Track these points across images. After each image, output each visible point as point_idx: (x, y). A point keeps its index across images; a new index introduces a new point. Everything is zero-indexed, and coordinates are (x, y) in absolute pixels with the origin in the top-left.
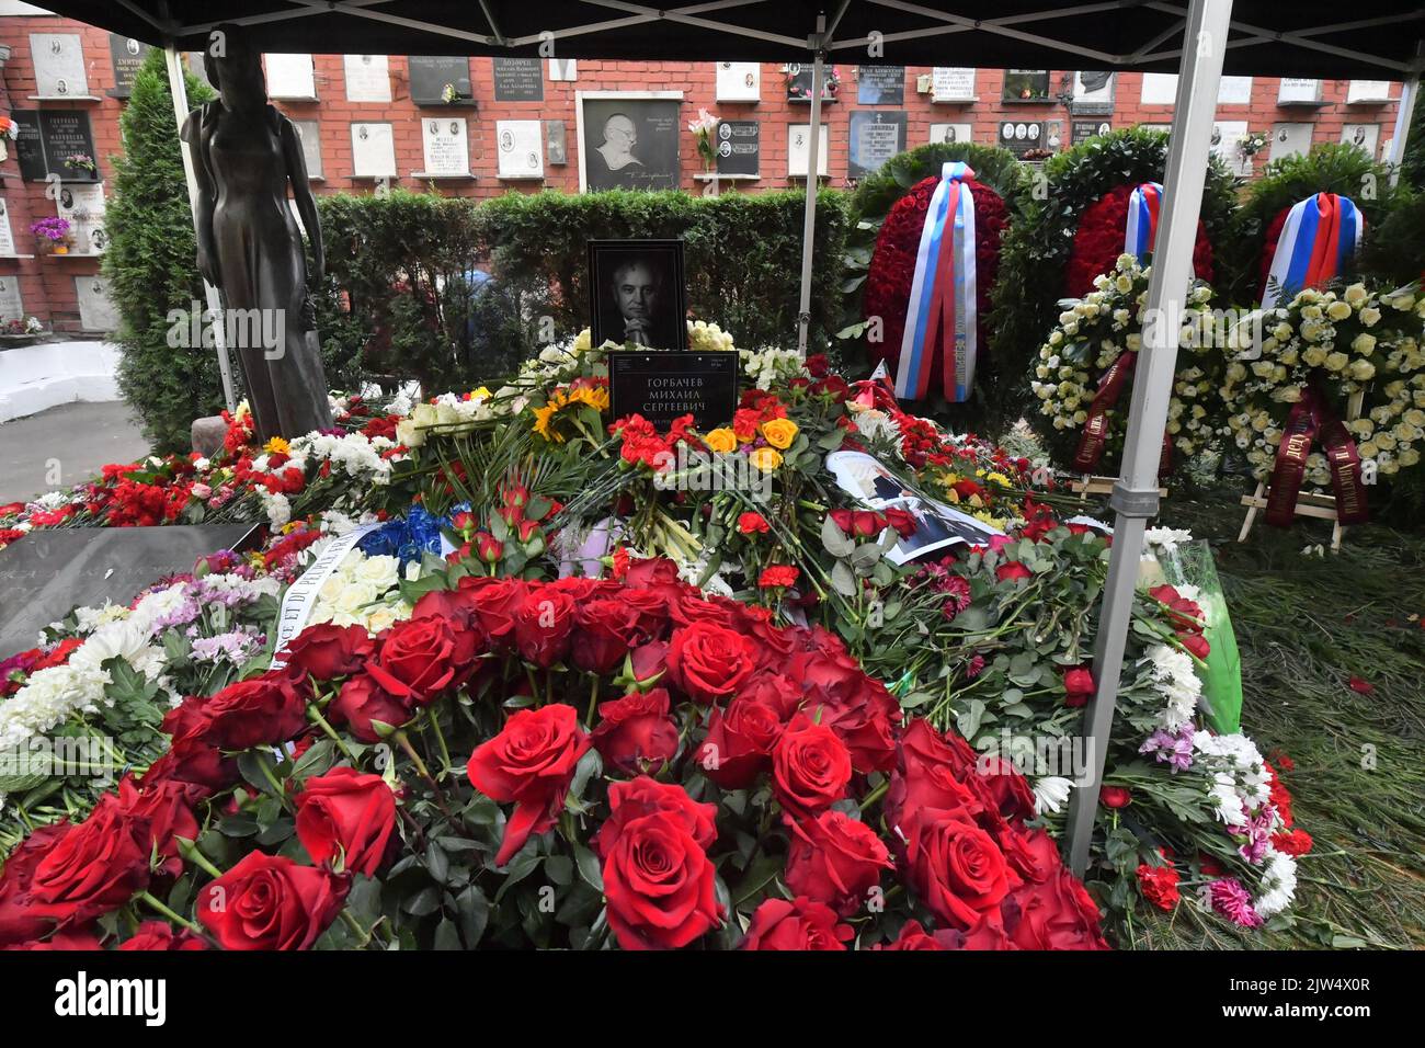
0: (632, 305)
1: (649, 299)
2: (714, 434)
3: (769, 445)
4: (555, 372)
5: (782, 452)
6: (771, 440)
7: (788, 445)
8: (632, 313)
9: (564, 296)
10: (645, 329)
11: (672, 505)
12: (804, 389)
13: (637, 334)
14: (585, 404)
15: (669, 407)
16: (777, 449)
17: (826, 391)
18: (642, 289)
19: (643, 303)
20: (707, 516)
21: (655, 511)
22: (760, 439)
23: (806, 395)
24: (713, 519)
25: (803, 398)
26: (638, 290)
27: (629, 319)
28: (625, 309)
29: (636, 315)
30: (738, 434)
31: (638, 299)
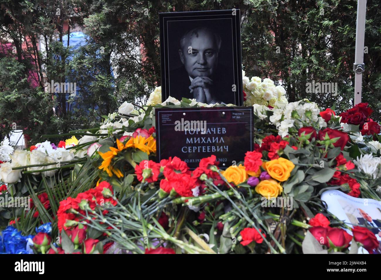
0: (197, 65)
1: (210, 60)
2: (229, 170)
3: (271, 178)
4: (126, 124)
5: (282, 183)
6: (272, 174)
7: (286, 179)
8: (197, 72)
9: (147, 55)
10: (207, 85)
11: (196, 223)
12: (309, 136)
13: (200, 90)
14: (137, 149)
15: (201, 149)
16: (278, 182)
17: (327, 137)
18: (205, 52)
19: (205, 63)
20: (220, 230)
21: (183, 227)
22: (264, 174)
23: (310, 140)
24: (224, 233)
25: (308, 142)
26: (201, 54)
27: (194, 77)
28: (190, 70)
29: (199, 74)
30: (247, 169)
31: (202, 61)
